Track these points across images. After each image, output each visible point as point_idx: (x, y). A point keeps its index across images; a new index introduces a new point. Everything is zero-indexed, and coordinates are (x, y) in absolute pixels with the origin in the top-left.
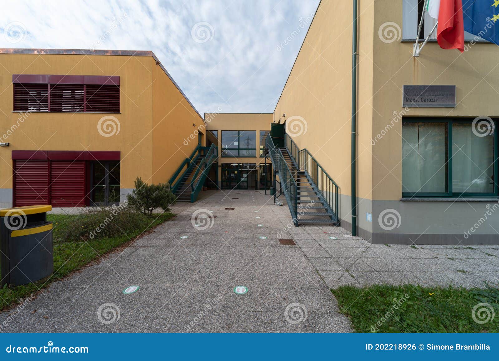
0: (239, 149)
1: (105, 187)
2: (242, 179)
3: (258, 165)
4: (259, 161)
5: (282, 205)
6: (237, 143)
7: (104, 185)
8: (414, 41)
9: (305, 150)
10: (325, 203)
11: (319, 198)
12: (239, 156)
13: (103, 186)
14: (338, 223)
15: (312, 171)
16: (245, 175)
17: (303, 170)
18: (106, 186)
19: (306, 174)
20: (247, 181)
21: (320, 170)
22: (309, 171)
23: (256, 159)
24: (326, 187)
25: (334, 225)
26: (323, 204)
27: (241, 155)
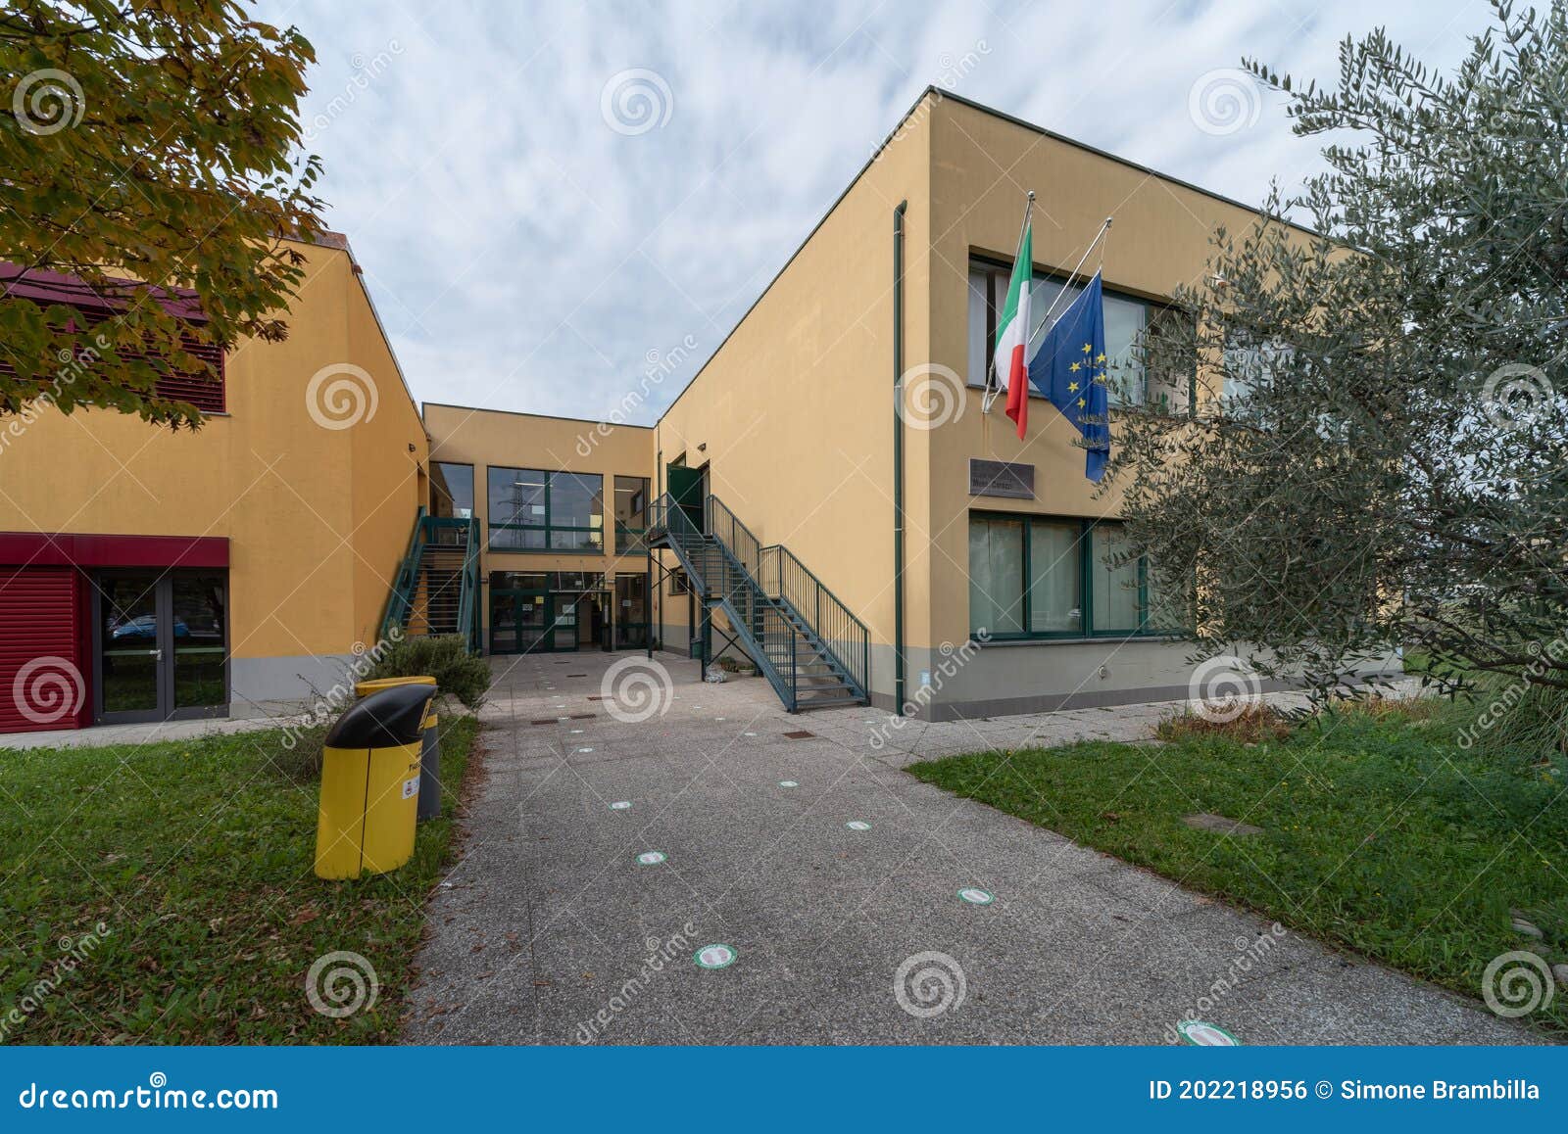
0: (548, 528)
1: (159, 657)
2: (559, 620)
3: (610, 577)
4: (613, 566)
5: (724, 682)
6: (543, 508)
7: (155, 649)
8: (983, 389)
9: (781, 547)
10: (836, 665)
11: (823, 657)
12: (547, 549)
13: (152, 652)
14: (867, 701)
15: (801, 598)
16: (570, 609)
17: (777, 595)
18: (163, 654)
19: (783, 604)
20: (575, 628)
21: (823, 595)
22: (788, 595)
23: (604, 558)
24: (837, 633)
25: (860, 704)
26: (832, 668)
27: (554, 545)
